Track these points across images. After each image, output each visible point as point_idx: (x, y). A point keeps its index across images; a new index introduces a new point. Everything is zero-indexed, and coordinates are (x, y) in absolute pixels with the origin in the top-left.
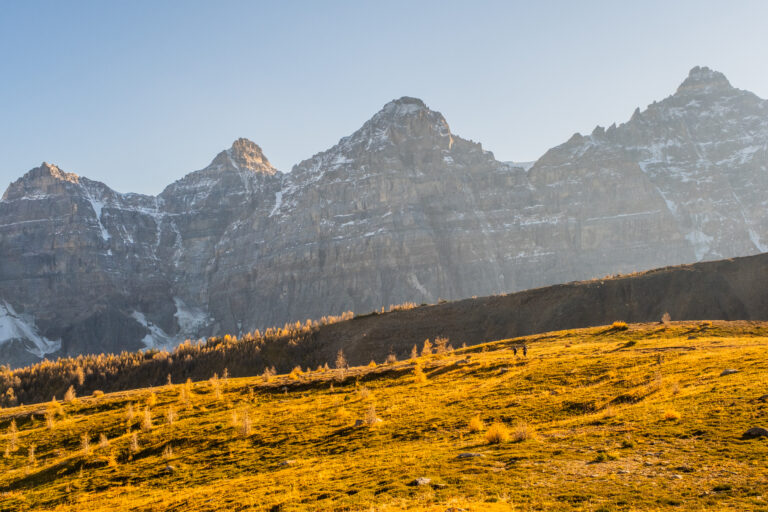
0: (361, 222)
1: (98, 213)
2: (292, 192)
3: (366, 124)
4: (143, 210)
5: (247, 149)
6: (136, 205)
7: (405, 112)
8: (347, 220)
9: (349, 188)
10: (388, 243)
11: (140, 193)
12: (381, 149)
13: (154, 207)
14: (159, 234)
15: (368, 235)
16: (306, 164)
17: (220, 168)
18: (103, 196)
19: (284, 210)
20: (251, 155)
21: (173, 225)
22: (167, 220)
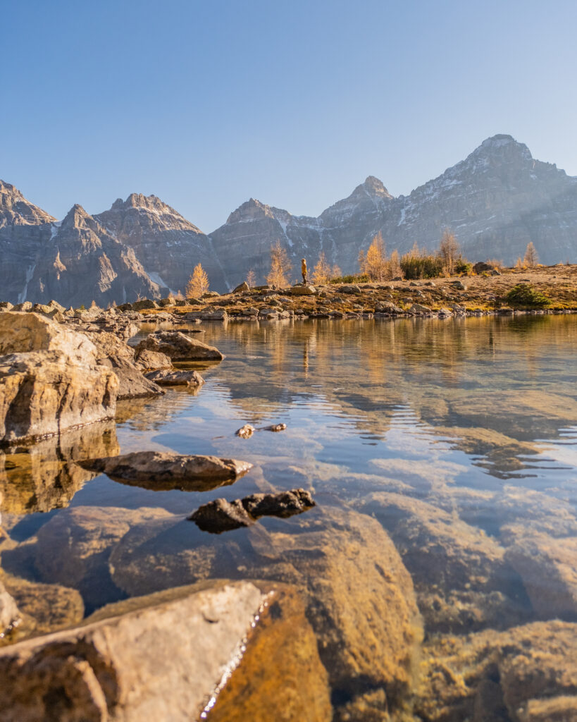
0: (472, 224)
1: (285, 230)
2: (412, 209)
3: (469, 156)
4: (311, 227)
5: (375, 183)
6: (306, 223)
7: (499, 145)
8: (461, 223)
9: (461, 201)
10: (494, 237)
11: (307, 216)
12: (484, 172)
13: (317, 225)
14: (321, 242)
15: (479, 232)
16: (420, 189)
17: (358, 196)
18: (287, 219)
19: (409, 221)
20: (377, 187)
21: (330, 236)
22: (325, 232)
